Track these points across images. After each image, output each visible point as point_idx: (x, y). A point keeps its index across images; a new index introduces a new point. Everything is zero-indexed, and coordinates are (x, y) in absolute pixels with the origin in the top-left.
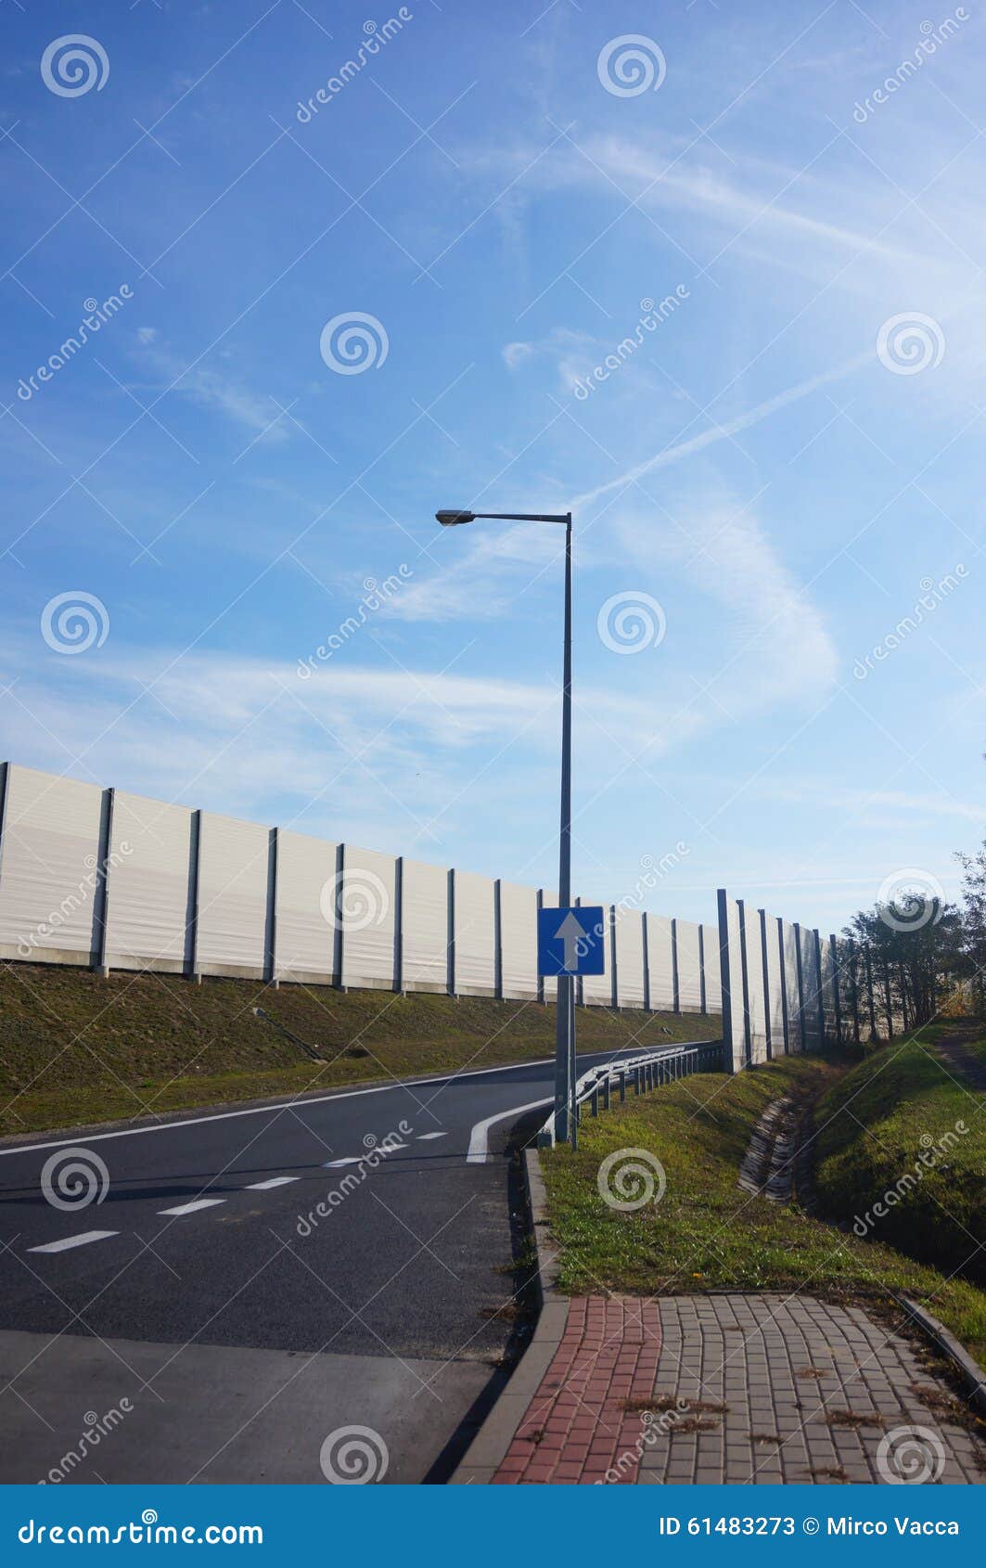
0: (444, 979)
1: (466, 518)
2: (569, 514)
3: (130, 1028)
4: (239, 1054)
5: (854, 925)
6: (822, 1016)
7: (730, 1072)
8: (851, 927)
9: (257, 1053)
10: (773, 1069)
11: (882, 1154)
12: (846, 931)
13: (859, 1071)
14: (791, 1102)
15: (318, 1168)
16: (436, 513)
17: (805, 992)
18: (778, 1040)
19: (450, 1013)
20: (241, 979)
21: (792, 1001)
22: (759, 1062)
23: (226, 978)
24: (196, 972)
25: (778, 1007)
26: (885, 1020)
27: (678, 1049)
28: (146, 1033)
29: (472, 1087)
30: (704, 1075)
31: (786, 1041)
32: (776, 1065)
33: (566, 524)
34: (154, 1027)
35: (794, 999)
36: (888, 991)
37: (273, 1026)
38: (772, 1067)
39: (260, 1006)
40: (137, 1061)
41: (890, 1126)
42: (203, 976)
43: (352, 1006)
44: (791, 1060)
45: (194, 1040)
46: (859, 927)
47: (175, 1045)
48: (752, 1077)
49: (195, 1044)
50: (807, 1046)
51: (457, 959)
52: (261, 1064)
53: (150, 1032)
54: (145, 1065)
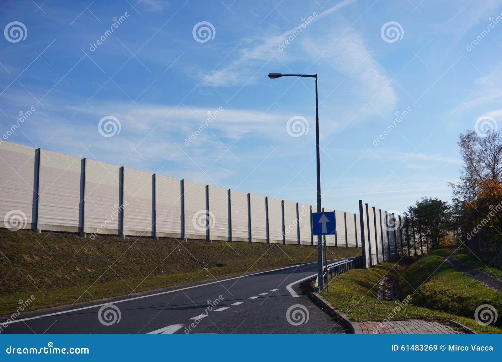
0: (247, 236)
1: (279, 76)
2: (316, 74)
3: (136, 257)
4: (176, 266)
5: (408, 211)
6: (396, 246)
7: (365, 268)
8: (407, 212)
9: (183, 266)
10: (380, 267)
11: (428, 292)
12: (405, 213)
13: (414, 266)
14: (388, 279)
15: (246, 300)
16: (268, 74)
17: (390, 238)
18: (380, 256)
19: (250, 249)
20: (173, 238)
21: (385, 241)
22: (374, 265)
23: (167, 238)
24: (156, 236)
25: (380, 244)
26: (420, 248)
27: (346, 260)
28: (142, 259)
29: (273, 276)
30: (356, 269)
31: (383, 256)
32: (381, 265)
33: (315, 78)
34: (145, 257)
35: (386, 241)
36: (421, 236)
37: (187, 256)
38: (379, 266)
39: (181, 248)
40: (141, 270)
41: (430, 284)
42: (159, 237)
43: (214, 247)
44: (386, 263)
45: (160, 262)
46: (410, 212)
47: (153, 264)
48: (373, 270)
49: (160, 263)
50: (391, 259)
51: (252, 228)
52: (185, 270)
53: (144, 259)
54: (144, 271)
